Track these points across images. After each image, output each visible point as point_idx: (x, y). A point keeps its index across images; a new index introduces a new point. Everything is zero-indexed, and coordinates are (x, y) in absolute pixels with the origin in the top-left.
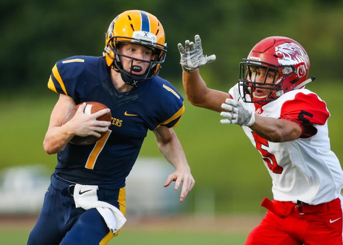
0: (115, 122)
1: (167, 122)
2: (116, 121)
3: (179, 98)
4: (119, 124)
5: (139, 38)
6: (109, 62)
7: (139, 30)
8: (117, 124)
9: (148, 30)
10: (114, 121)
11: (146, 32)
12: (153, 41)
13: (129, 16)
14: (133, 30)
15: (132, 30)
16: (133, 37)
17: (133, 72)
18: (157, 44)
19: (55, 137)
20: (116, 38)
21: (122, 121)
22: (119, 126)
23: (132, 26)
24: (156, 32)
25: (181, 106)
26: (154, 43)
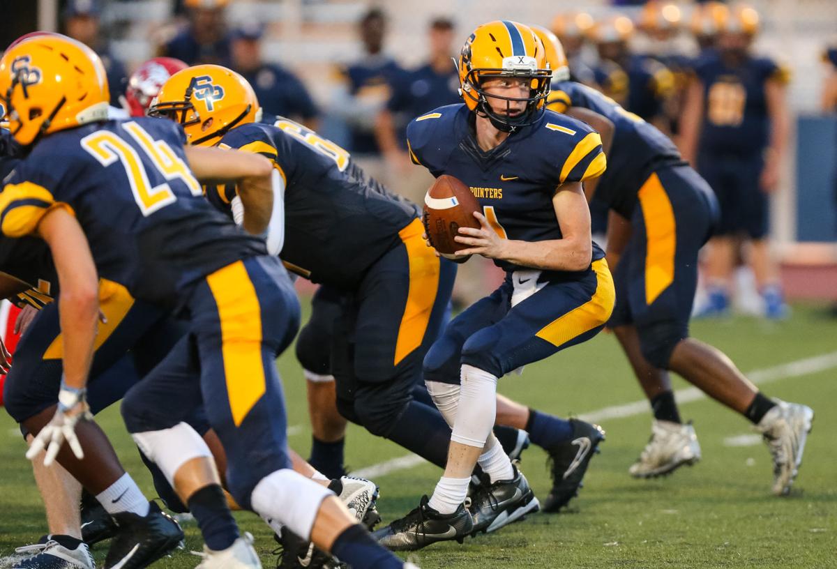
0: (493, 194)
2: (493, 192)
4: (498, 195)
6: (472, 105)
7: (510, 55)
10: (491, 193)
11: (521, 57)
14: (502, 56)
16: (503, 68)
17: (511, 114)
18: (538, 71)
20: (479, 72)
21: (501, 190)
22: (500, 197)
26: (535, 71)
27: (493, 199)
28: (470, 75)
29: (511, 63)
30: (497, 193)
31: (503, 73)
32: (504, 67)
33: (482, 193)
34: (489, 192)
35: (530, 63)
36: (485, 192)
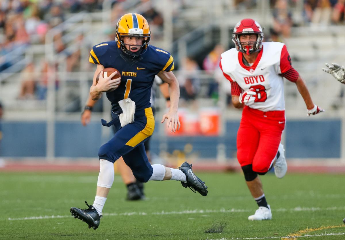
1: (164, 69)
2: (133, 74)
3: (167, 53)
4: (135, 75)
5: (132, 33)
7: (132, 28)
8: (133, 75)
9: (137, 27)
10: (132, 74)
11: (136, 29)
12: (140, 34)
13: (126, 19)
15: (128, 28)
18: (143, 34)
19: (93, 93)
23: (128, 25)
24: (142, 26)
25: (169, 57)
26: (141, 35)
27: (132, 76)
28: (118, 35)
29: (132, 31)
30: (134, 74)
31: (129, 35)
32: (129, 33)
33: (128, 74)
34: (131, 74)
35: (139, 31)
36: (129, 74)
